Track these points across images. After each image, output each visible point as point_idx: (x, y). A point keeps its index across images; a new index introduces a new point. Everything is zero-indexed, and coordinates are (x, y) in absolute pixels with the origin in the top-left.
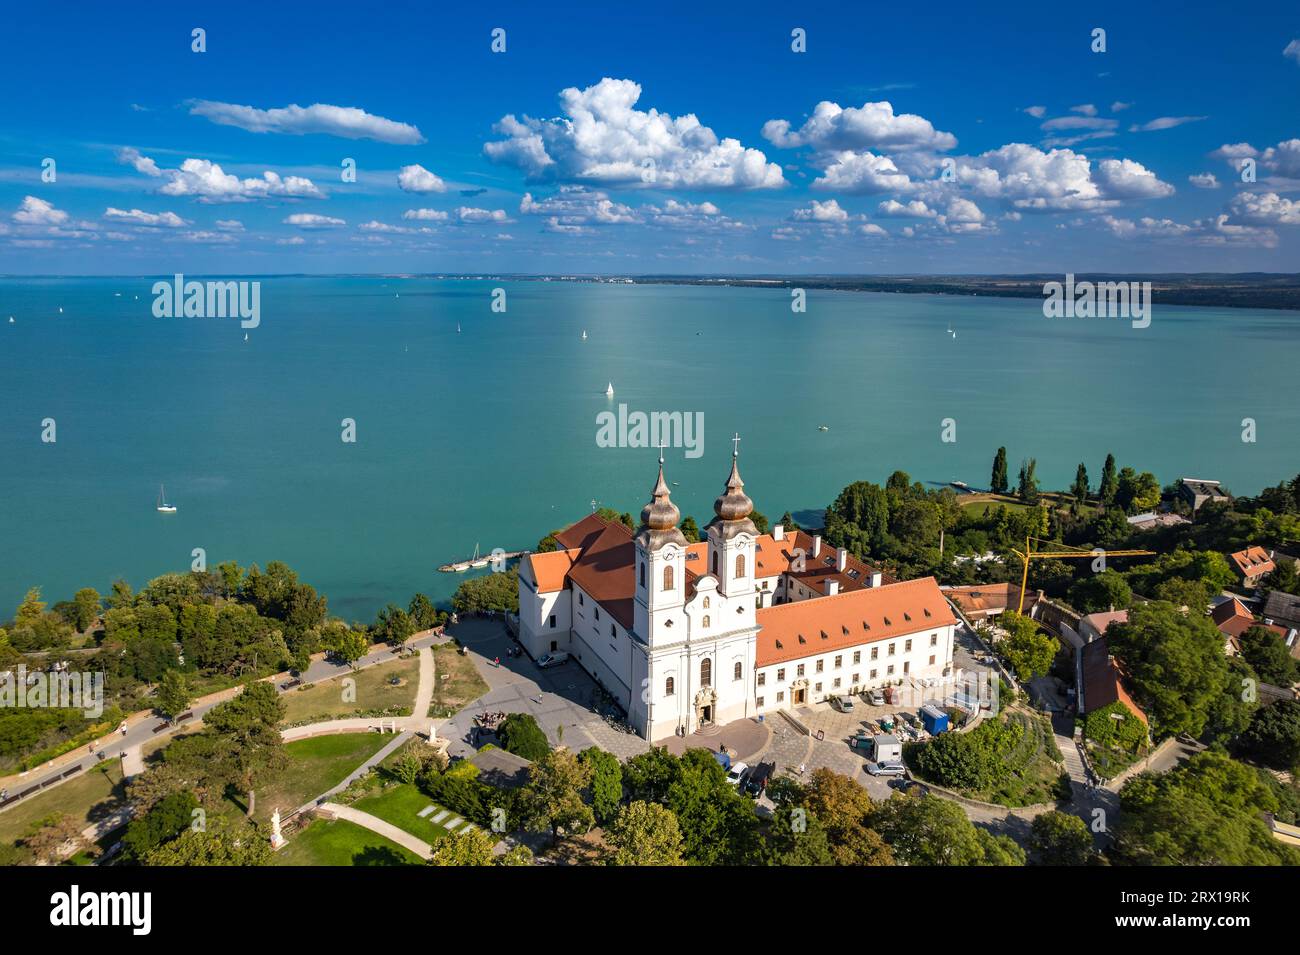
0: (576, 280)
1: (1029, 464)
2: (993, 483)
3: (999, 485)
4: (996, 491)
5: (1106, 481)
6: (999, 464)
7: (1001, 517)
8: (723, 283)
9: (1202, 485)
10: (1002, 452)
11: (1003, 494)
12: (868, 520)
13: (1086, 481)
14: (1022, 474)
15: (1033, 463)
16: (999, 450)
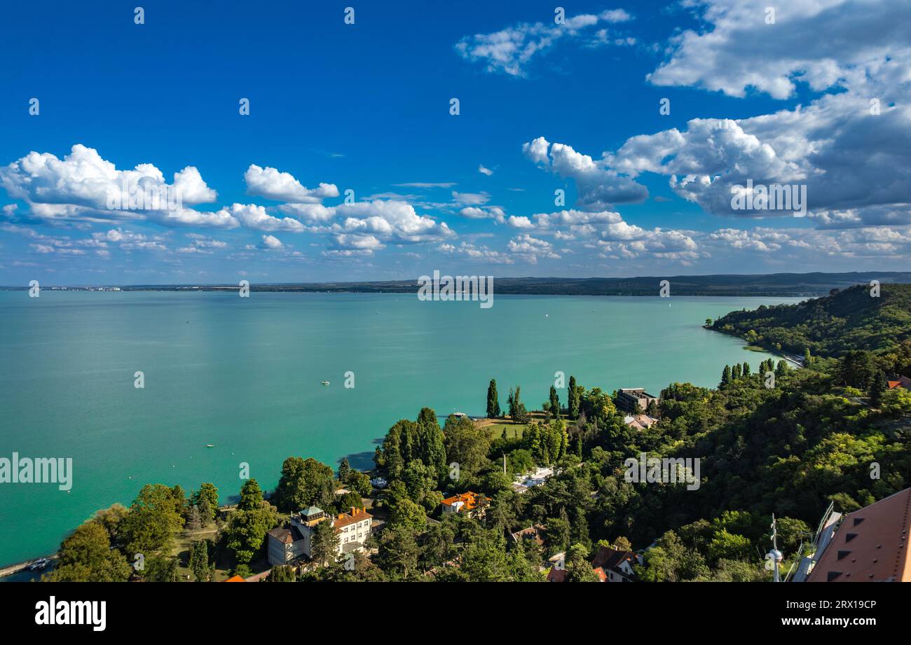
0: (67, 289)
1: (515, 390)
2: (489, 410)
3: (493, 411)
4: (491, 416)
5: (571, 398)
6: (491, 394)
7: (535, 435)
8: (197, 290)
9: (634, 392)
10: (492, 383)
11: (496, 418)
12: (429, 454)
13: (557, 399)
14: (511, 400)
15: (518, 390)
16: (491, 382)
